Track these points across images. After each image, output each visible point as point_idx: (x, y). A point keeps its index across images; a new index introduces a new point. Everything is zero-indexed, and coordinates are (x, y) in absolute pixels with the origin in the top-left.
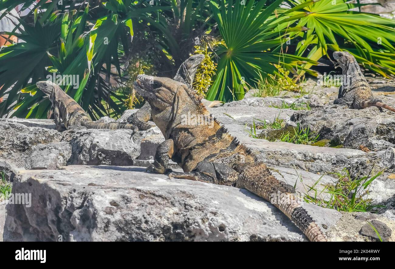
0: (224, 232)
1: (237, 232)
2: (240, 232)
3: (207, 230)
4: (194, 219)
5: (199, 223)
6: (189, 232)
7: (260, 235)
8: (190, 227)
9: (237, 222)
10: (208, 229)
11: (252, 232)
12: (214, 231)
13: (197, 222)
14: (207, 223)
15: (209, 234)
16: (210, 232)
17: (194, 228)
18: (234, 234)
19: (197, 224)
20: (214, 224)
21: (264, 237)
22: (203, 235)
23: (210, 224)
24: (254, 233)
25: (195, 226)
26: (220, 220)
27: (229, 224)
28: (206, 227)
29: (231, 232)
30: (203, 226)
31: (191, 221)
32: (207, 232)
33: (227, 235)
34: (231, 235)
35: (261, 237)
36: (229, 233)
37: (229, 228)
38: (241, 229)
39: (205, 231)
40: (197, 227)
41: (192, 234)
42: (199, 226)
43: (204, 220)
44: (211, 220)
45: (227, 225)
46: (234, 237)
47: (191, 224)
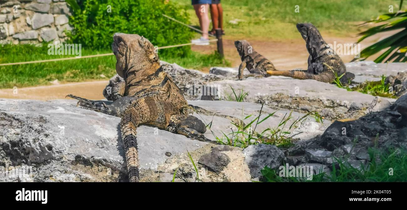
0: (51, 151)
1: (62, 152)
2: (65, 152)
3: (37, 149)
4: (27, 139)
5: (30, 142)
6: (24, 149)
7: (85, 156)
8: (24, 145)
9: (64, 144)
10: (39, 148)
11: (78, 153)
12: (43, 150)
13: (29, 142)
14: (37, 143)
15: (39, 152)
16: (40, 150)
17: (26, 146)
18: (60, 153)
19: (28, 143)
20: (43, 144)
21: (88, 158)
22: (35, 153)
23: (40, 144)
24: (79, 154)
25: (27, 145)
26: (48, 141)
27: (56, 145)
28: (36, 146)
29: (57, 152)
30: (33, 145)
31: (23, 141)
32: (37, 150)
33: (54, 154)
34: (58, 154)
35: (85, 157)
36: (55, 152)
37: (56, 148)
38: (67, 150)
39: (36, 149)
40: (29, 146)
41: (27, 151)
42: (30, 145)
43: (35, 140)
44: (41, 141)
45: (54, 146)
46: (60, 156)
47: (24, 143)
